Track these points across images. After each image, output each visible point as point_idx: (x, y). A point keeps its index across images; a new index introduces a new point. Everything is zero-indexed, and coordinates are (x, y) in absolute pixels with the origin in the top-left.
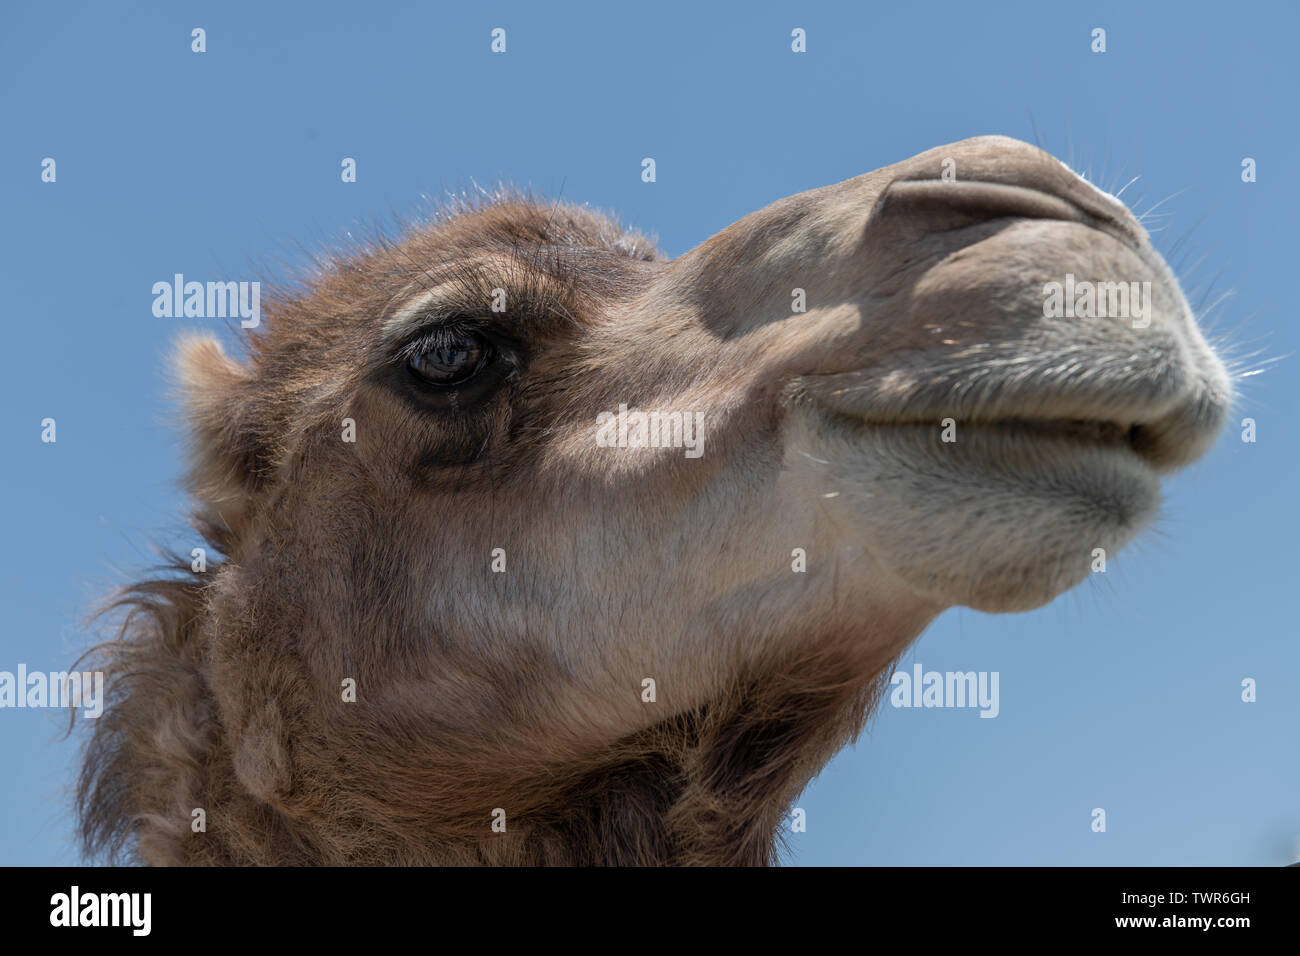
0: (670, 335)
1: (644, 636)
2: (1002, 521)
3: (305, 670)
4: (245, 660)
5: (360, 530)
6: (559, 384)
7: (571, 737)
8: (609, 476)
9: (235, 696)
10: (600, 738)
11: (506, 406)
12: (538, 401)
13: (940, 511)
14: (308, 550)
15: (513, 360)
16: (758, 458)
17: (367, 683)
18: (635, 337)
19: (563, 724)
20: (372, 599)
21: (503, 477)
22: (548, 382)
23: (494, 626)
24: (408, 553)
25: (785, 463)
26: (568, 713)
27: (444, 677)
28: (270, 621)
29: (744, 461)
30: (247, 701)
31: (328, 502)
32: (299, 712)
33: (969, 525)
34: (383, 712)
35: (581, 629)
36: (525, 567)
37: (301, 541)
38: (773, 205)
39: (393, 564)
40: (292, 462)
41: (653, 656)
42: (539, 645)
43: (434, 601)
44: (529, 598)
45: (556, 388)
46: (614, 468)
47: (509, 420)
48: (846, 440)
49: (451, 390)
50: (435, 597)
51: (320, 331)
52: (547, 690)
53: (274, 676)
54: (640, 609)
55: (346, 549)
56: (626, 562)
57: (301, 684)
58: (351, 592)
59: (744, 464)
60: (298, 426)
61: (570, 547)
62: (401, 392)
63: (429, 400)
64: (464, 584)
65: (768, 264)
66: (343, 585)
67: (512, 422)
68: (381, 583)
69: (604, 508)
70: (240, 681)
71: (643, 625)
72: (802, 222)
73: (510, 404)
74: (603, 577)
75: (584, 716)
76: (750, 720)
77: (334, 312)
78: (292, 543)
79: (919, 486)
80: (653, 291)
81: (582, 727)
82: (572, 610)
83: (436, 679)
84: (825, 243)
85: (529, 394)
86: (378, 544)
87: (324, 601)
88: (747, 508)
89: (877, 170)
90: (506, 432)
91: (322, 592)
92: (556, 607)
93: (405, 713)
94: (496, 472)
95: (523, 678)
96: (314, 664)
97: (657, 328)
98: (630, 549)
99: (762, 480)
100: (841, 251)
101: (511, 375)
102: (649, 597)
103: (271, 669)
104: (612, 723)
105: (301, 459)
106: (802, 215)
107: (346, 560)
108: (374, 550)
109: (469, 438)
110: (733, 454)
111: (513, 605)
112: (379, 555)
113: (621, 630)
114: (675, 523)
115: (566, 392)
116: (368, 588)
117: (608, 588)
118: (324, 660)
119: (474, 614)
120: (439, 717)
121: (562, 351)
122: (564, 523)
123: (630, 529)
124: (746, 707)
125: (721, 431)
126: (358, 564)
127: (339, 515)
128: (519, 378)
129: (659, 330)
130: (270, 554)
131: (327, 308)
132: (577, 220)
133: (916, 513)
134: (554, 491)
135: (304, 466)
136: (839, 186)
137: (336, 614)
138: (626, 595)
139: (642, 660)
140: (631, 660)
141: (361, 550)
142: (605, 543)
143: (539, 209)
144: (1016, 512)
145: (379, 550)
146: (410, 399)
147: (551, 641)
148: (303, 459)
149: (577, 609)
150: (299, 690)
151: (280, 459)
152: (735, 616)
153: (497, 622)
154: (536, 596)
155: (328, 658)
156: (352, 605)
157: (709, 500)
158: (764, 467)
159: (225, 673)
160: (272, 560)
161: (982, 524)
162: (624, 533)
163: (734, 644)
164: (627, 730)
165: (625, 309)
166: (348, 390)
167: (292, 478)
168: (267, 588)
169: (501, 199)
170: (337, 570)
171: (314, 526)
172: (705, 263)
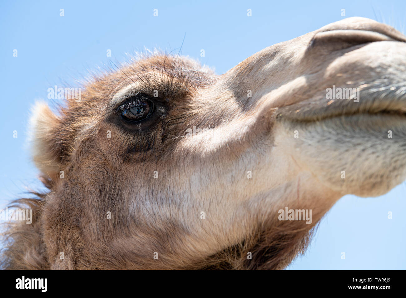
0: (225, 100)
1: (218, 215)
2: (373, 153)
3: (82, 233)
4: (57, 229)
5: (103, 179)
6: (181, 120)
7: (189, 256)
8: (203, 154)
9: (53, 242)
10: (201, 256)
11: (161, 129)
12: (173, 126)
13: (347, 151)
14: (83, 187)
15: (163, 111)
16: (263, 143)
17: (106, 238)
18: (211, 102)
19: (186, 252)
20: (108, 206)
21: (160, 156)
22: (176, 119)
23: (156, 214)
24: (122, 187)
25: (275, 143)
26: (188, 247)
27: (137, 235)
28: (68, 214)
29: (257, 144)
30: (58, 245)
31: (91, 169)
32: (79, 250)
33: (359, 156)
34: (113, 250)
35: (193, 214)
36: (168, 190)
37: (80, 183)
38: (265, 49)
39: (116, 192)
40: (77, 154)
41: (222, 222)
42: (175, 220)
43: (132, 205)
44: (170, 202)
45: (179, 121)
46: (205, 151)
47: (161, 134)
48: (302, 129)
49: (139, 123)
50: (133, 203)
51: (88, 103)
52: (179, 238)
53: (69, 235)
54: (216, 205)
55: (97, 187)
56: (209, 186)
57: (80, 239)
58: (100, 203)
59: (257, 145)
60: (79, 139)
61: (188, 181)
62: (119, 124)
63: (130, 127)
64: (144, 198)
65: (264, 71)
66: (96, 201)
67: (163, 134)
68: (112, 200)
69: (201, 165)
70: (55, 236)
71: (218, 210)
72: (277, 55)
73: (162, 128)
74: (200, 193)
75: (195, 248)
76: (262, 246)
77: (93, 96)
78: (76, 184)
79: (337, 141)
80: (217, 84)
81: (194, 252)
82: (188, 206)
83: (133, 236)
84: (287, 61)
85: (169, 124)
86: (110, 184)
87: (89, 207)
88: (259, 163)
89: (306, 34)
90: (160, 139)
91: (88, 203)
92: (182, 205)
93: (122, 250)
94: (157, 154)
95: (170, 234)
96: (86, 231)
97: (219, 98)
98: (211, 181)
99: (265, 152)
100: (294, 63)
101: (163, 116)
102: (220, 199)
103: (68, 233)
104: (206, 250)
105: (80, 152)
106: (277, 52)
107: (97, 191)
108: (109, 186)
109: (146, 142)
110: (253, 142)
111: (164, 206)
112: (110, 189)
113: (209, 213)
114: (229, 170)
115: (184, 123)
116: (106, 202)
117: (203, 197)
118: (89, 230)
119: (148, 210)
120: (136, 251)
121: (182, 106)
122: (185, 172)
123: (211, 173)
124: (261, 241)
125: (247, 133)
126: (102, 193)
127: (95, 174)
128: (165, 118)
129: (220, 99)
130: (67, 188)
131: (89, 93)
132: (185, 61)
133: (336, 153)
134: (181, 160)
135: (81, 155)
136: (292, 40)
137: (94, 212)
138: (211, 199)
139: (218, 225)
140: (213, 225)
141: (103, 187)
142: (201, 179)
143: (170, 57)
144: (379, 147)
145: (110, 187)
146: (122, 128)
147: (180, 219)
148: (81, 152)
149: (191, 206)
150: (80, 241)
151: (71, 152)
152: (256, 205)
153: (158, 213)
154: (173, 201)
155: (91, 229)
156: (100, 208)
157: (243, 160)
158: (266, 146)
159: (49, 234)
160: (68, 191)
161: (365, 155)
162: (208, 175)
163: (255, 216)
164: (212, 252)
165: (206, 91)
166: (98, 125)
167: (76, 160)
168: (66, 202)
169: (156, 54)
170: (94, 195)
171: (85, 178)
172: (238, 73)
